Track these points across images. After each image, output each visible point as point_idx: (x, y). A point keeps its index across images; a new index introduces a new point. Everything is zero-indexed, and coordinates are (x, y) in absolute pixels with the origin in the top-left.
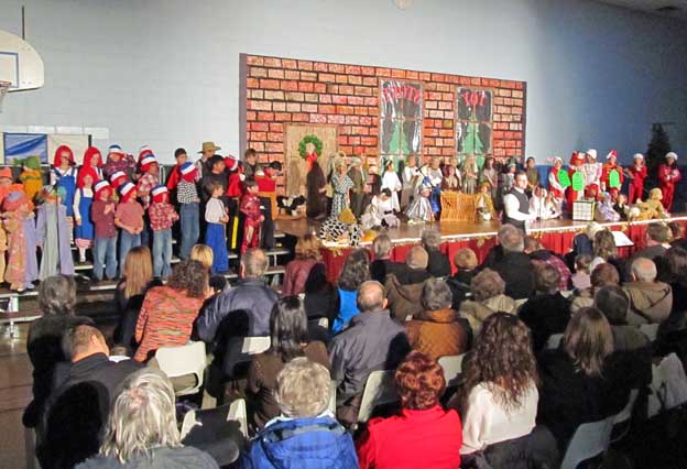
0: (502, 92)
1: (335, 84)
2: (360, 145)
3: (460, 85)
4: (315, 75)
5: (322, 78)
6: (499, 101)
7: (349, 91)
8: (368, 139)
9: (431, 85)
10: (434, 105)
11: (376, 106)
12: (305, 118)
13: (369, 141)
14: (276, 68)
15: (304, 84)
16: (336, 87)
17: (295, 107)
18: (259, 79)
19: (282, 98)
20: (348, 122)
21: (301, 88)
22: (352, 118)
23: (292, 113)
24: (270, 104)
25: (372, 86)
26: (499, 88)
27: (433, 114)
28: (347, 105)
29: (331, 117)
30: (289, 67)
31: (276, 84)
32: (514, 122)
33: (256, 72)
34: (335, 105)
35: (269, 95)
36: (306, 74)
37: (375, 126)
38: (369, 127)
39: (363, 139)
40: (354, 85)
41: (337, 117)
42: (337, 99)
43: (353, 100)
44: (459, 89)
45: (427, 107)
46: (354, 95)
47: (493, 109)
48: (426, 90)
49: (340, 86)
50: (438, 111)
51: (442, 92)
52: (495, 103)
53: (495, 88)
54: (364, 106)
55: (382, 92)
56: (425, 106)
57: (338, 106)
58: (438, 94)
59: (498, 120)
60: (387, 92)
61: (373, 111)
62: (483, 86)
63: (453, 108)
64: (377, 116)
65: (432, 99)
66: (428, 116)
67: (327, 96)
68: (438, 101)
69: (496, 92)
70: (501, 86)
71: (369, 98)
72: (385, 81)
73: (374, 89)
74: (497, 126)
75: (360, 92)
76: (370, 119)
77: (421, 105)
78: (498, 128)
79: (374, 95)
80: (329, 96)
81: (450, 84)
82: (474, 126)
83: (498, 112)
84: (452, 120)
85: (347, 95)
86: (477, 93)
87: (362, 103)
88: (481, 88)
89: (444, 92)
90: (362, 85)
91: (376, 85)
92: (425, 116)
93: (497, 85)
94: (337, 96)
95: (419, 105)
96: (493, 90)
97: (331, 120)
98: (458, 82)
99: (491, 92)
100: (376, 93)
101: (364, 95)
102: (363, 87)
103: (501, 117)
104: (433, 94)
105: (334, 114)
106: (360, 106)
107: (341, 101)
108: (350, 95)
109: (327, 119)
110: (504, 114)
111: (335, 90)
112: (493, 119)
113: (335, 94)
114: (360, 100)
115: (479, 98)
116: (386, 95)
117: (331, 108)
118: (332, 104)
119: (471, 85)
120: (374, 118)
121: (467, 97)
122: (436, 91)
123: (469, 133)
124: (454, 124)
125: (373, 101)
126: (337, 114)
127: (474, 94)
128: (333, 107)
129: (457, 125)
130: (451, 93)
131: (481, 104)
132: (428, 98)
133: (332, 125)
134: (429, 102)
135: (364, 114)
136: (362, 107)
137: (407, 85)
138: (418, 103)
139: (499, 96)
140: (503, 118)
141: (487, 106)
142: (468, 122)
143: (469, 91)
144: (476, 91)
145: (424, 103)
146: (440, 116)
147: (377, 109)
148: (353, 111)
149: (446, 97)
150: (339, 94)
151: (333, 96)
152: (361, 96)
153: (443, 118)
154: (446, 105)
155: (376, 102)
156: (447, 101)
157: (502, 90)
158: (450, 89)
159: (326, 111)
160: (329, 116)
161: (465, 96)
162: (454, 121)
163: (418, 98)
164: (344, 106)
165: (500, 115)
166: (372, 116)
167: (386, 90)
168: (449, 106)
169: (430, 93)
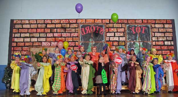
0: (157, 26)
1: (55, 28)
3: (128, 23)
4: (45, 25)
5: (48, 26)
6: (156, 30)
7: (63, 31)
9: (111, 25)
10: (113, 34)
12: (40, 44)
14: (27, 24)
15: (39, 29)
16: (56, 30)
17: (35, 40)
18: (18, 29)
19: (29, 36)
21: (38, 31)
23: (33, 42)
24: (23, 39)
25: (75, 28)
26: (155, 24)
27: (111, 39)
28: (61, 37)
29: (53, 43)
30: (32, 23)
31: (26, 31)
32: (167, 40)
33: (17, 26)
34: (55, 37)
35: (22, 35)
36: (40, 25)
37: (77, 46)
38: (74, 47)
40: (65, 28)
41: (56, 43)
42: (56, 35)
43: (64, 35)
44: (127, 26)
45: (108, 35)
46: (65, 32)
47: (152, 35)
48: (107, 28)
49: (58, 29)
50: (115, 37)
51: (117, 28)
52: (153, 31)
53: (152, 24)
54: (70, 37)
55: (80, 30)
56: (106, 35)
57: (56, 38)
58: (114, 29)
59: (155, 40)
60: (83, 30)
61: (76, 39)
62: (144, 23)
63: (125, 35)
64: (78, 42)
65: (111, 31)
66: (108, 40)
67: (51, 34)
68: (115, 33)
69: (153, 26)
70: (156, 22)
71: (73, 33)
72: (82, 25)
73: (76, 29)
74: (156, 43)
75: (68, 31)
76: (74, 43)
77: (104, 35)
78: (156, 44)
79: (76, 32)
80: (52, 34)
81: (122, 24)
82: (140, 44)
83: (155, 36)
84: (125, 41)
85: (61, 33)
86: (140, 27)
87: (69, 36)
88: (143, 24)
89: (119, 28)
90: (70, 28)
91: (77, 27)
92: (107, 40)
93: (153, 22)
94: (56, 34)
95: (103, 35)
96: (150, 25)
97: (53, 44)
98: (127, 22)
99: (149, 26)
100: (77, 31)
101: (71, 32)
102: (70, 29)
103: (158, 39)
104: (111, 29)
105: (54, 42)
106: (68, 37)
107: (58, 35)
108: (63, 33)
109: (51, 44)
110: (160, 37)
111: (55, 31)
112: (152, 39)
113: (55, 33)
114: (68, 35)
115: (142, 30)
116: (83, 31)
117: (53, 39)
118: (53, 37)
119: (136, 23)
120: (76, 43)
121: (133, 29)
122: (113, 28)
123: (136, 47)
124: (126, 43)
125: (76, 35)
126: (56, 41)
127: (138, 28)
128: (54, 39)
129: (128, 43)
130: (123, 28)
131: (143, 32)
132: (108, 31)
133: (53, 46)
134: (109, 33)
135: (71, 41)
136: (69, 38)
137: (95, 26)
138: (102, 34)
139: (155, 28)
140: (159, 39)
141: (147, 33)
142: (135, 42)
143: (135, 26)
144: (139, 26)
145: (106, 34)
146: (116, 40)
147: (78, 38)
148: (64, 40)
149: (119, 30)
150: (57, 33)
151: (54, 33)
152: (69, 33)
153: (118, 40)
154: (120, 34)
155: (77, 35)
156: (120, 32)
157: (157, 25)
158: (122, 26)
159: (50, 40)
160: (52, 43)
161: (132, 29)
162: (126, 42)
163: (102, 31)
164: (60, 38)
165: (157, 38)
166: (75, 42)
167: (83, 29)
168: (122, 35)
169: (109, 29)
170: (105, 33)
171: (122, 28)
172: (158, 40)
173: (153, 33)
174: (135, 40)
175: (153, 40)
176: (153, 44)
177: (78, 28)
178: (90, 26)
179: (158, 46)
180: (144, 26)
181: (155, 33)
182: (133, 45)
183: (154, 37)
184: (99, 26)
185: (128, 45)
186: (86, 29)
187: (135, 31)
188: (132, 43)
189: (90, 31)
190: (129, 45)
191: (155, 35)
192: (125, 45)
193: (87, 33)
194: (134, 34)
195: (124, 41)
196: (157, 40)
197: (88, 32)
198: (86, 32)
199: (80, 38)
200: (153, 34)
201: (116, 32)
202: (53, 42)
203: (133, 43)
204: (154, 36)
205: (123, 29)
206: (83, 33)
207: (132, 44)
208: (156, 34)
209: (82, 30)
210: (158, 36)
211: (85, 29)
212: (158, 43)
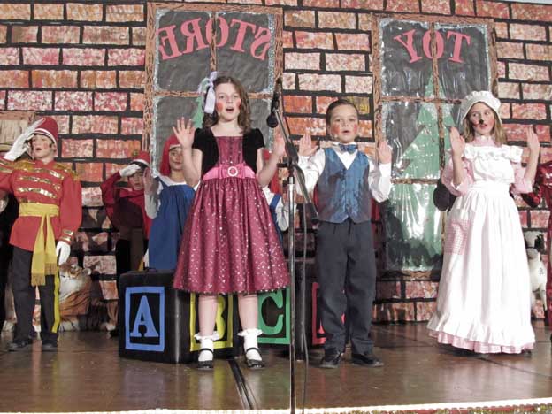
0: (517, 31)
1: (33, 22)
2: (94, 159)
3: (387, 13)
6: (511, 51)
7: (68, 36)
8: (119, 144)
9: (306, 17)
10: (313, 62)
11: (141, 67)
13: (119, 149)
16: (34, 30)
20: (61, 105)
22: (74, 95)
25: (131, 24)
26: (509, 21)
27: (308, 82)
28: (61, 66)
29: (16, 95)
34: (30, 68)
37: (139, 114)
38: (120, 116)
39: (102, 144)
40: (82, 24)
41: (32, 96)
42: (33, 56)
43: (75, 57)
44: (384, 22)
45: (289, 65)
46: (80, 45)
48: (287, 28)
49: (43, 28)
50: (324, 76)
51: (334, 31)
52: (500, 56)
53: (497, 20)
54: (106, 68)
55: (157, 36)
56: (283, 64)
57: (35, 72)
58: (322, 35)
59: (511, 97)
60: (171, 35)
61: (132, 78)
62: (458, 16)
63: (371, 68)
64: (142, 91)
65: (306, 47)
66: (293, 87)
67: (9, 49)
68: (323, 52)
69: (501, 30)
70: (515, 16)
71: (120, 51)
72: (166, 10)
73: (134, 29)
74: (511, 112)
75: (96, 37)
76: (123, 97)
77: (271, 62)
78: (515, 115)
79: (135, 43)
80: (15, 51)
81: (357, 12)
82: (439, 110)
83: (510, 77)
84: (371, 96)
85: (62, 46)
86: (440, 30)
87: (101, 63)
88: (454, 20)
89: (342, 31)
90: (103, 23)
91: (142, 20)
92: (285, 88)
93: (501, 15)
94: (34, 50)
95: (266, 62)
96: (489, 24)
97: (17, 104)
98: (382, 8)
99: (484, 28)
100: (140, 37)
101: (108, 43)
102: (107, 27)
103: (521, 90)
104: (307, 37)
105: (24, 90)
106: (95, 68)
107: (46, 59)
108: (68, 46)
109: (6, 102)
110: (529, 82)
111: (31, 37)
113: (30, 45)
114: (97, 56)
115: (449, 46)
116: (167, 41)
117: (18, 75)
118: (22, 67)
119: (422, 13)
120: (133, 95)
121: (410, 41)
122: (317, 30)
123: (423, 127)
124: (376, 107)
125: (133, 57)
126: (31, 89)
127: (433, 35)
128: (22, 74)
129: (385, 107)
130: (362, 32)
131: (455, 57)
132: (292, 46)
133: (20, 113)
134: (295, 54)
135: (108, 87)
136: (101, 72)
137: (228, 17)
138: (262, 57)
139: (509, 40)
140: (528, 91)
141: (473, 63)
142: (417, 102)
143: (418, 26)
144: (438, 27)
145: (281, 58)
146: (330, 88)
147: (144, 74)
148: (75, 81)
149: (346, 42)
150: (39, 45)
151: (25, 49)
152: (99, 47)
153: (340, 91)
154: (349, 61)
155: (141, 58)
156: (350, 52)
157: (517, 26)
158: (357, 25)
159: (5, 83)
160: (11, 95)
161: (405, 38)
162: (376, 98)
163: (262, 46)
164: (53, 71)
165: (516, 85)
166: (128, 91)
167: (169, 30)
168: (357, 64)
169: (298, 34)
170: (277, 54)
171: (357, 31)
172: (521, 95)
173: (500, 64)
174: (418, 90)
175: (501, 95)
177: (143, 24)
178: (204, 17)
179: (522, 126)
180: (459, 31)
181: (510, 65)
182: (409, 114)
183: (503, 84)
184: (247, 19)
185: (384, 116)
186: (184, 29)
187: (419, 49)
188: (407, 104)
189: (206, 43)
190: (390, 117)
191: (507, 72)
192: (370, 117)
193: (189, 49)
194: (414, 66)
195: (364, 95)
196: (517, 97)
197: (196, 44)
198: (182, 44)
199: (156, 73)
200: (501, 66)
201: (329, 52)
202: (17, 90)
203: (411, 105)
204: (507, 80)
205: (361, 36)
206: (168, 48)
207: (404, 112)
209: (163, 34)
210: (521, 79)
211: (177, 30)
212: (522, 111)
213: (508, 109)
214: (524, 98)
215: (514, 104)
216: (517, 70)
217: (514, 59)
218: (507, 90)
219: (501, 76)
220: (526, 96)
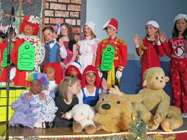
32: (70, 18)
47: (44, 6)
74: (49, 21)
78: (51, 22)
83: (51, 8)
103: (54, 13)
110: (58, 10)
112: (43, 14)
140: (57, 14)
165: (53, 11)
172: (54, 15)
173: (47, 3)
175: (46, 15)
176: (45, 22)
181: (51, 4)
191: (49, 6)
196: (53, 15)
200: (47, 4)
204: (49, 9)
208: (52, 6)
210: (55, 9)
212: (54, 21)
213: (48, 20)
214: (55, 16)
215: (51, 18)
216: (53, 6)
217: (53, 2)
218: (49, 13)
219: (47, 8)
220: (56, 15)
